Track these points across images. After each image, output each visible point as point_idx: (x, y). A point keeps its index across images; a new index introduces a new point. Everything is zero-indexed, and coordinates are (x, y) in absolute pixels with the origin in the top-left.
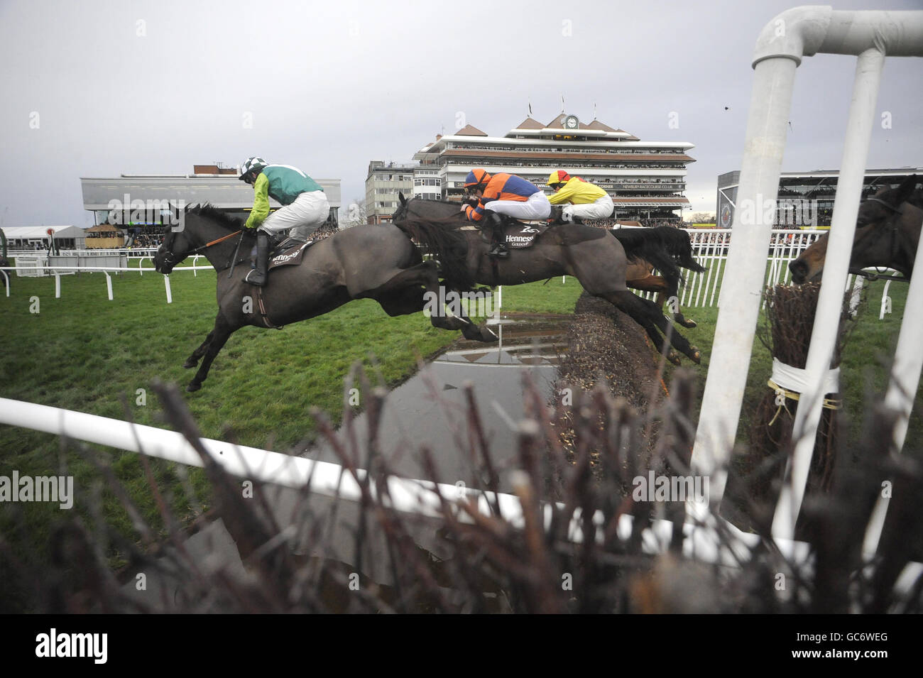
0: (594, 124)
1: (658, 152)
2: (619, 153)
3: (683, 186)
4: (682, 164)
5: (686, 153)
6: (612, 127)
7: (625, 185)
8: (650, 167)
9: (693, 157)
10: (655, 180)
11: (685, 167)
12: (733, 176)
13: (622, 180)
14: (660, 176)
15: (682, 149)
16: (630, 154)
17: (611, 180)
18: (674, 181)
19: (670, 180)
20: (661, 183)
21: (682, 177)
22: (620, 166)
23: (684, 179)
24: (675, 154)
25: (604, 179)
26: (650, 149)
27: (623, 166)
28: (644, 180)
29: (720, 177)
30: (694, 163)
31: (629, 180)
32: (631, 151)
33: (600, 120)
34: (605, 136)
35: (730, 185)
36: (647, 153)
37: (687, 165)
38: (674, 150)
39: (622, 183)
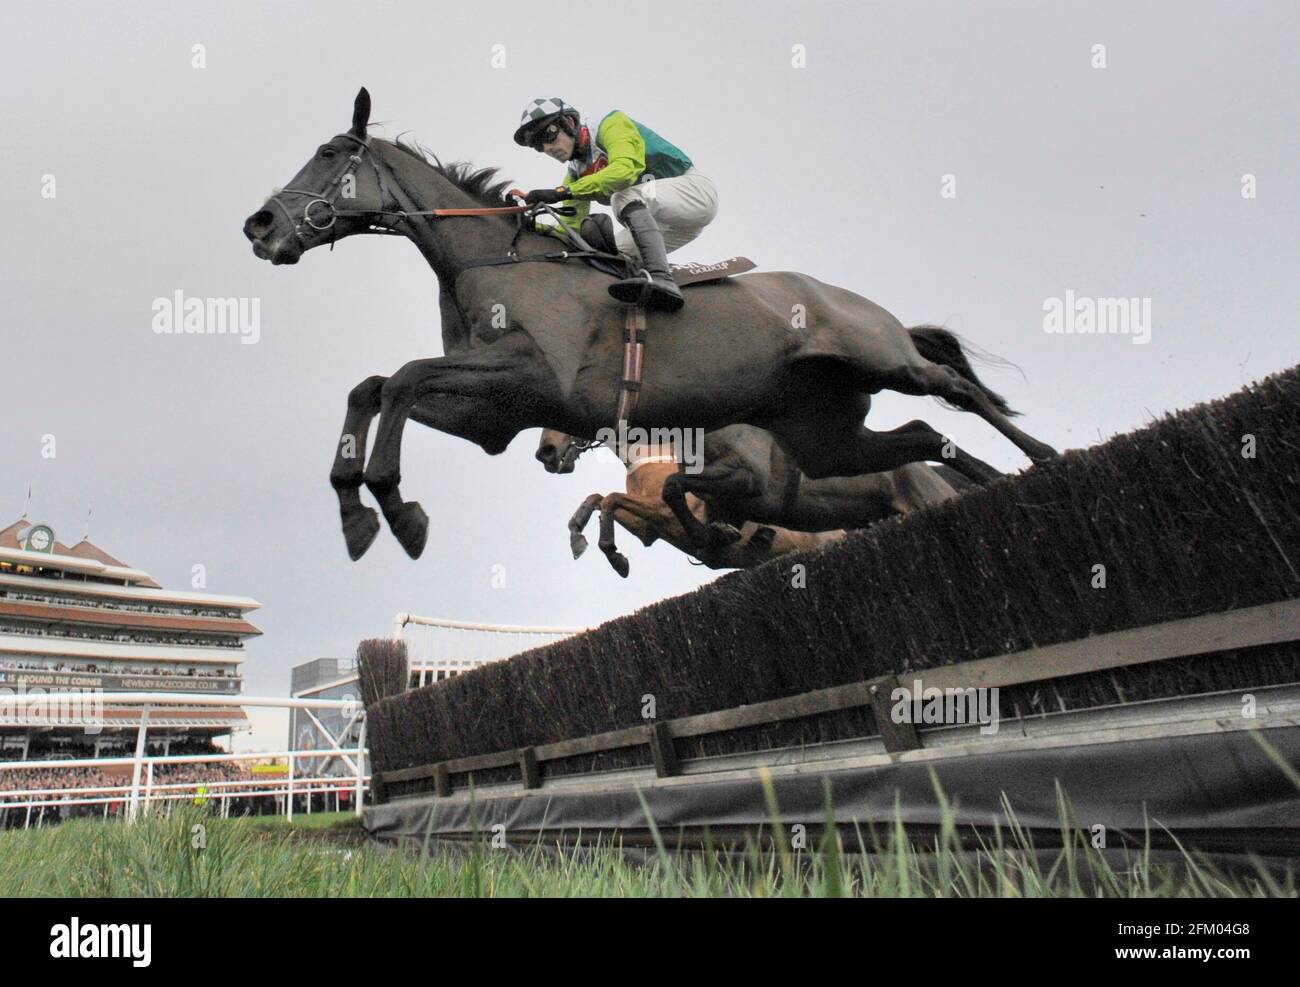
0: (82, 549)
1: (196, 612)
2: (123, 609)
3: (238, 684)
4: (237, 639)
5: (246, 617)
6: (116, 558)
7: (126, 679)
8: (179, 643)
9: (259, 627)
10: (185, 670)
11: (242, 646)
12: (318, 669)
13: (119, 667)
14: (194, 663)
15: (238, 611)
16: (143, 615)
17: (100, 666)
18: (221, 673)
19: (213, 671)
20: (197, 677)
21: (235, 665)
22: (121, 638)
23: (239, 670)
24: (226, 619)
25: (84, 665)
26: (181, 605)
27: (127, 637)
28: (165, 669)
29: (295, 670)
30: (260, 637)
31: (134, 668)
32: (146, 608)
33: (95, 542)
34: (102, 574)
35: (314, 686)
36: (176, 614)
37: (245, 642)
38: (224, 610)
39: (120, 675)
